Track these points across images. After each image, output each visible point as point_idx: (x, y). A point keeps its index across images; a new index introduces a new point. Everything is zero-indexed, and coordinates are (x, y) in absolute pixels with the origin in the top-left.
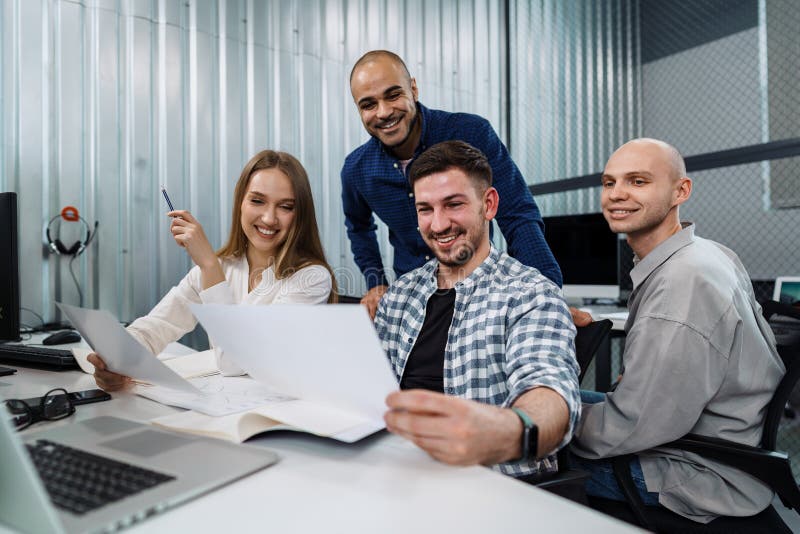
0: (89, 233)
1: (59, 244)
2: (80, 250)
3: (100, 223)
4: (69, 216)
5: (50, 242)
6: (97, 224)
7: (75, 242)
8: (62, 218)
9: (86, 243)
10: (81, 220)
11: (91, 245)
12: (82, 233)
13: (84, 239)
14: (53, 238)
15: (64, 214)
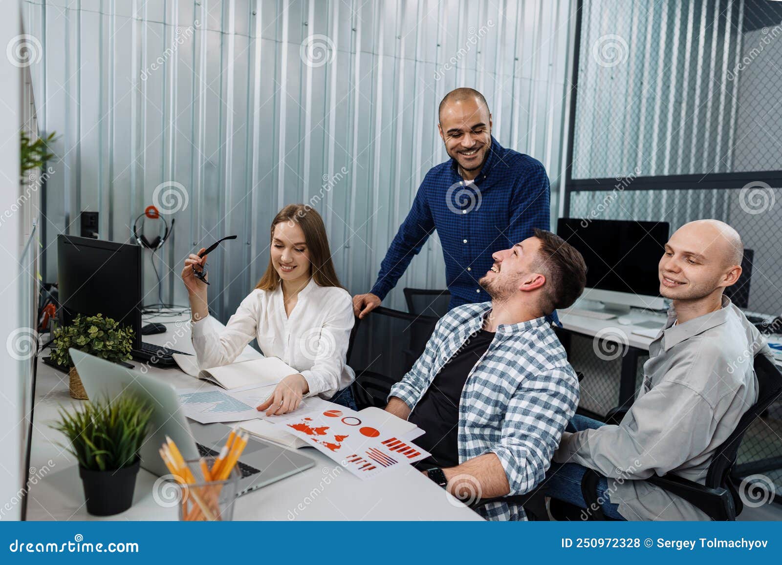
0: (167, 229)
1: (143, 238)
2: (161, 244)
3: (175, 221)
4: (151, 214)
5: (137, 238)
6: (173, 221)
7: (155, 236)
8: (145, 216)
9: (165, 239)
10: (160, 218)
11: (168, 240)
12: (161, 230)
13: (163, 236)
14: (139, 234)
15: (147, 213)
